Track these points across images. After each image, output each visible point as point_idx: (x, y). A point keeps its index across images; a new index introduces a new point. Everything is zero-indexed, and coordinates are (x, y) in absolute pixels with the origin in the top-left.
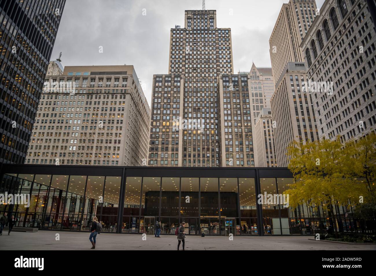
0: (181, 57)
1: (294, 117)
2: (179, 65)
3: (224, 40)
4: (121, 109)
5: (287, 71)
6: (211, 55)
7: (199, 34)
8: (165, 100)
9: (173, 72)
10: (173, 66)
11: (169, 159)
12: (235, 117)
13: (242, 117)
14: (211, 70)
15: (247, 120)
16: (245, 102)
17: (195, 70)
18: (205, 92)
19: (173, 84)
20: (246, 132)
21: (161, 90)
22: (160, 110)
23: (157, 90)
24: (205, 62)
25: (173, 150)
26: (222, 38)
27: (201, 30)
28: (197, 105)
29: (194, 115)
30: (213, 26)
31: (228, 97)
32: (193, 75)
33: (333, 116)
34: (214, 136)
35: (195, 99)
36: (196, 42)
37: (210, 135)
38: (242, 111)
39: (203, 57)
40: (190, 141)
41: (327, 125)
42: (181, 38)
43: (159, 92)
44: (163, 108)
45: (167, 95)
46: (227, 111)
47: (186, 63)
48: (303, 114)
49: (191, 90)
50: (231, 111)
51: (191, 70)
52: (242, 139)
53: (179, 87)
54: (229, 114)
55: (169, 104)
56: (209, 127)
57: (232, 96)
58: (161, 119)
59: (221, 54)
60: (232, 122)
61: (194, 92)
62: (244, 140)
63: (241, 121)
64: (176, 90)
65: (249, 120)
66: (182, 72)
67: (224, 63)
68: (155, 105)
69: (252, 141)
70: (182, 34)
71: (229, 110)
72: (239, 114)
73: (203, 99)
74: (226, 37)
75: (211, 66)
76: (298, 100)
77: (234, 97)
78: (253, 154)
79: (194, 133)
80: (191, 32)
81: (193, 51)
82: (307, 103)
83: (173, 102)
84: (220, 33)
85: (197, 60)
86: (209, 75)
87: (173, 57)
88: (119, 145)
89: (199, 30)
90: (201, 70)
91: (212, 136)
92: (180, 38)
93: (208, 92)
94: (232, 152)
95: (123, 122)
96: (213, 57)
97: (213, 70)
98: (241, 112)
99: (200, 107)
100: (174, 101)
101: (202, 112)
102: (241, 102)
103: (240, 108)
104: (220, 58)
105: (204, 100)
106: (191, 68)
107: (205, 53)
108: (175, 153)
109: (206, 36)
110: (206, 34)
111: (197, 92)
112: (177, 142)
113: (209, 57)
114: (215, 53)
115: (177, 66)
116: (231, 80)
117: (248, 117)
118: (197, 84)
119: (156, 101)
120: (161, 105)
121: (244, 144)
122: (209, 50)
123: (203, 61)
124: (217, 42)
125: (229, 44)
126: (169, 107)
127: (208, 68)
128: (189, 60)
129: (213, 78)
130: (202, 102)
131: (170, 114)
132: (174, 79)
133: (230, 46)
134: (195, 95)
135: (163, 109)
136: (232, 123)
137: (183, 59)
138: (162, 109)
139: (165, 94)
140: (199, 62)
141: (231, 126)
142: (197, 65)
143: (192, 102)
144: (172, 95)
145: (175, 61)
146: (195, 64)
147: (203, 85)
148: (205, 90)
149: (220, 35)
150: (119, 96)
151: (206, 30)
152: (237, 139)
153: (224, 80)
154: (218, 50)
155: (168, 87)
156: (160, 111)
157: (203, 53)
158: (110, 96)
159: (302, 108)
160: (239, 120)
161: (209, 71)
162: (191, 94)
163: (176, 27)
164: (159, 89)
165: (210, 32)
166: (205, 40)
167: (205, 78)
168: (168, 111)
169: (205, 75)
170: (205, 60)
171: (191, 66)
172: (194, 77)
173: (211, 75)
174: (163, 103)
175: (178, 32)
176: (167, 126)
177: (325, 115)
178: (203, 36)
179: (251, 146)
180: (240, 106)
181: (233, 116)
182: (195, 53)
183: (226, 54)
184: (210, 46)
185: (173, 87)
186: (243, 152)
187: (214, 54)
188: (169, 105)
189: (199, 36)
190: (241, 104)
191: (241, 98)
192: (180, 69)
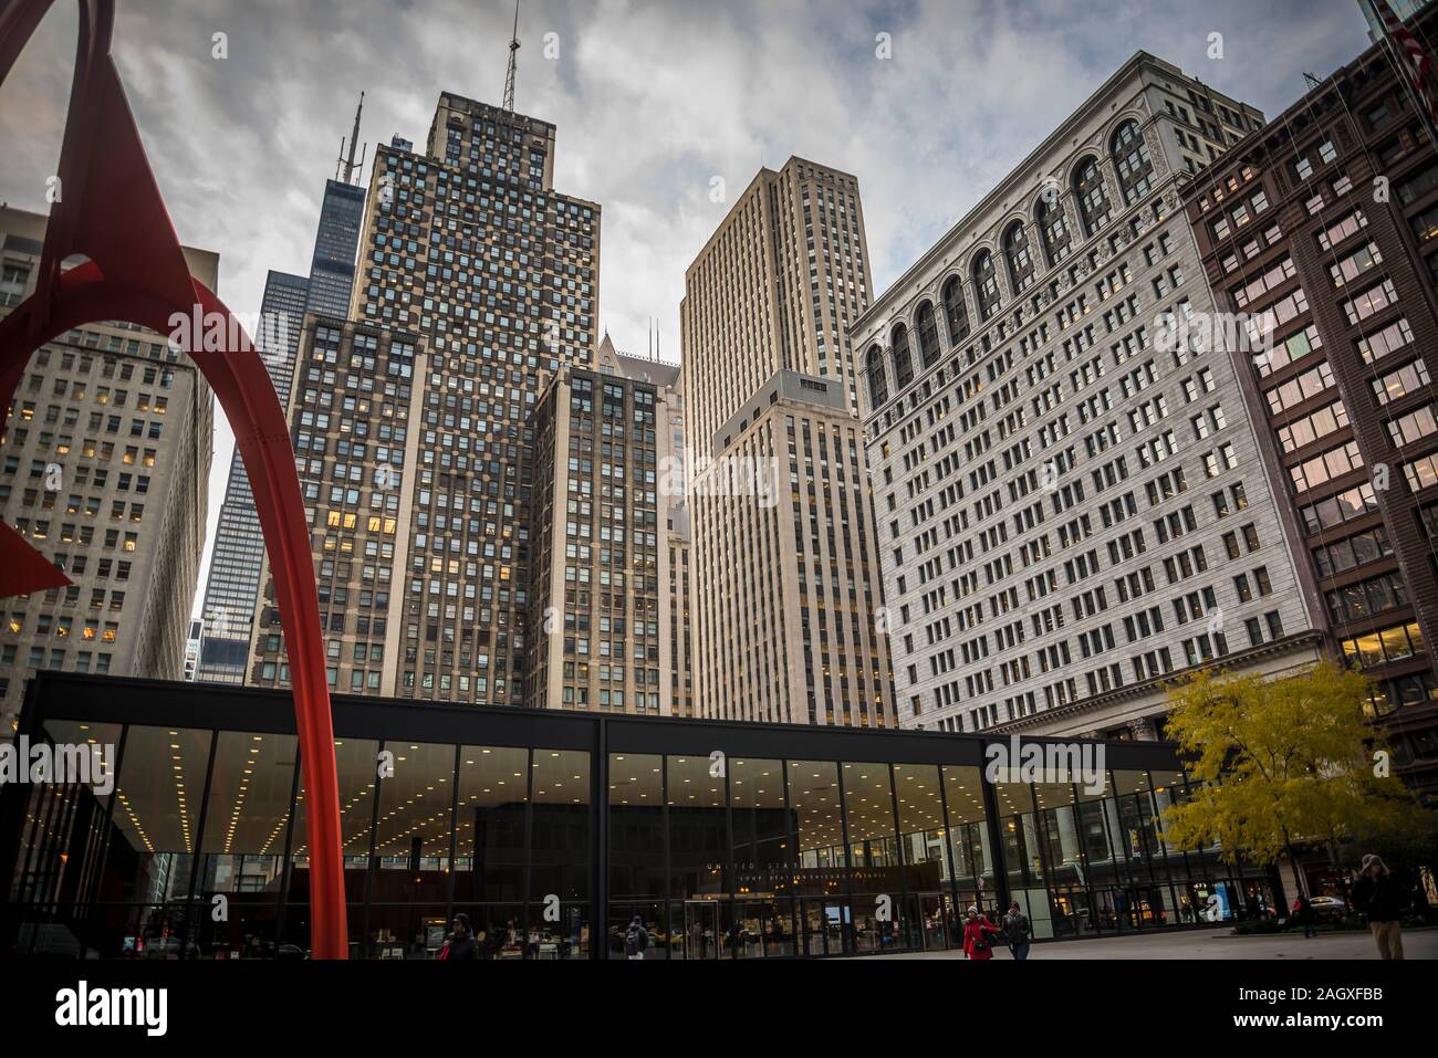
0: (410, 264)
1: (789, 558)
2: (398, 295)
3: (573, 238)
4: (146, 429)
5: (774, 398)
6: (523, 283)
7: (486, 194)
8: (344, 421)
9: (374, 317)
10: (374, 291)
11: (342, 665)
12: (603, 530)
13: (629, 533)
14: (518, 341)
15: (644, 545)
16: (641, 484)
17: (460, 326)
18: (490, 418)
19: (382, 367)
20: (637, 590)
21: (331, 381)
22: (323, 462)
23: (316, 378)
24: (498, 304)
25: (362, 629)
26: (567, 230)
27: (493, 181)
28: (454, 460)
29: (440, 497)
30: (539, 180)
31: (586, 453)
32: (448, 346)
33: (949, 576)
34: (508, 590)
35: (450, 438)
36: (472, 221)
37: (497, 584)
38: (629, 513)
39: (492, 284)
40: (416, 598)
41: (925, 598)
42: (416, 192)
43: (320, 387)
44: (336, 454)
45: (357, 406)
46: (579, 503)
47: (425, 293)
48: (817, 551)
49: (436, 402)
50: (592, 505)
51: (444, 323)
52: (624, 614)
53: (408, 382)
54: (584, 516)
55: (362, 441)
56: (495, 551)
57: (597, 451)
58: (324, 497)
59: (559, 289)
60: (592, 545)
61: (448, 410)
62: (629, 617)
63: (625, 547)
64: (392, 393)
65: (650, 548)
66: (408, 323)
67: (568, 324)
68: (301, 437)
69: (657, 623)
70: (422, 176)
71: (585, 500)
72: (618, 522)
73: (480, 442)
74: (580, 233)
75: (519, 325)
76: (805, 500)
77: (606, 456)
78: (657, 671)
79: (434, 568)
80: (457, 179)
81: (457, 253)
82: (829, 514)
83: (378, 438)
84: (561, 214)
85: (469, 289)
86: (510, 356)
87: (379, 256)
88: (123, 586)
89: (487, 180)
90: (481, 332)
91: (501, 589)
92: (412, 190)
93: (501, 418)
94: (588, 655)
95: (151, 485)
96: (528, 293)
97: (525, 342)
98: (624, 514)
99: (467, 470)
100: (382, 435)
101: (473, 492)
102: (630, 479)
103: (623, 503)
104: (554, 304)
105: (482, 449)
106: (443, 317)
107: (501, 270)
108: (370, 641)
109: (512, 209)
110: (514, 202)
111: (458, 412)
112: (382, 598)
113: (514, 288)
114: (537, 278)
115: (390, 295)
116: (598, 392)
117: (649, 537)
118: (461, 383)
119: (309, 423)
120: (327, 439)
121: (629, 632)
122: (516, 265)
123: (491, 301)
124: (548, 240)
125: (592, 258)
126: (361, 454)
127: (509, 329)
128: (439, 283)
129: (525, 370)
130: (475, 452)
131: (360, 483)
132: (390, 347)
133: (593, 267)
134: (451, 424)
135: (333, 459)
136: (591, 550)
137: (417, 274)
138: (330, 459)
139: (347, 400)
140: (476, 297)
141: (589, 561)
142: (467, 311)
143: (439, 449)
144: (377, 408)
145: (385, 274)
146: (461, 302)
147: (484, 390)
148: (491, 409)
149: (560, 220)
150: (139, 370)
151: (515, 188)
152: (604, 611)
153: (575, 387)
154: (551, 272)
155: (359, 372)
156: (319, 464)
157: (494, 268)
158: (98, 364)
159: (815, 531)
160: (617, 543)
161: (511, 342)
162: (435, 415)
163: (396, 141)
164: (322, 374)
165: (528, 198)
166: (504, 224)
167: (494, 364)
168: (354, 470)
169: (495, 353)
170: (500, 296)
171: (443, 308)
172: (451, 352)
173: (517, 358)
174: (337, 436)
175: (407, 165)
176: (347, 530)
177: (921, 568)
178: (499, 206)
179: (651, 642)
180: (624, 493)
181: (596, 527)
182: (464, 261)
183: (578, 295)
184: (525, 251)
185: (383, 378)
186: (625, 660)
187: (534, 284)
188: (362, 448)
189: (484, 202)
190: (629, 486)
191: (629, 465)
192: (402, 312)
